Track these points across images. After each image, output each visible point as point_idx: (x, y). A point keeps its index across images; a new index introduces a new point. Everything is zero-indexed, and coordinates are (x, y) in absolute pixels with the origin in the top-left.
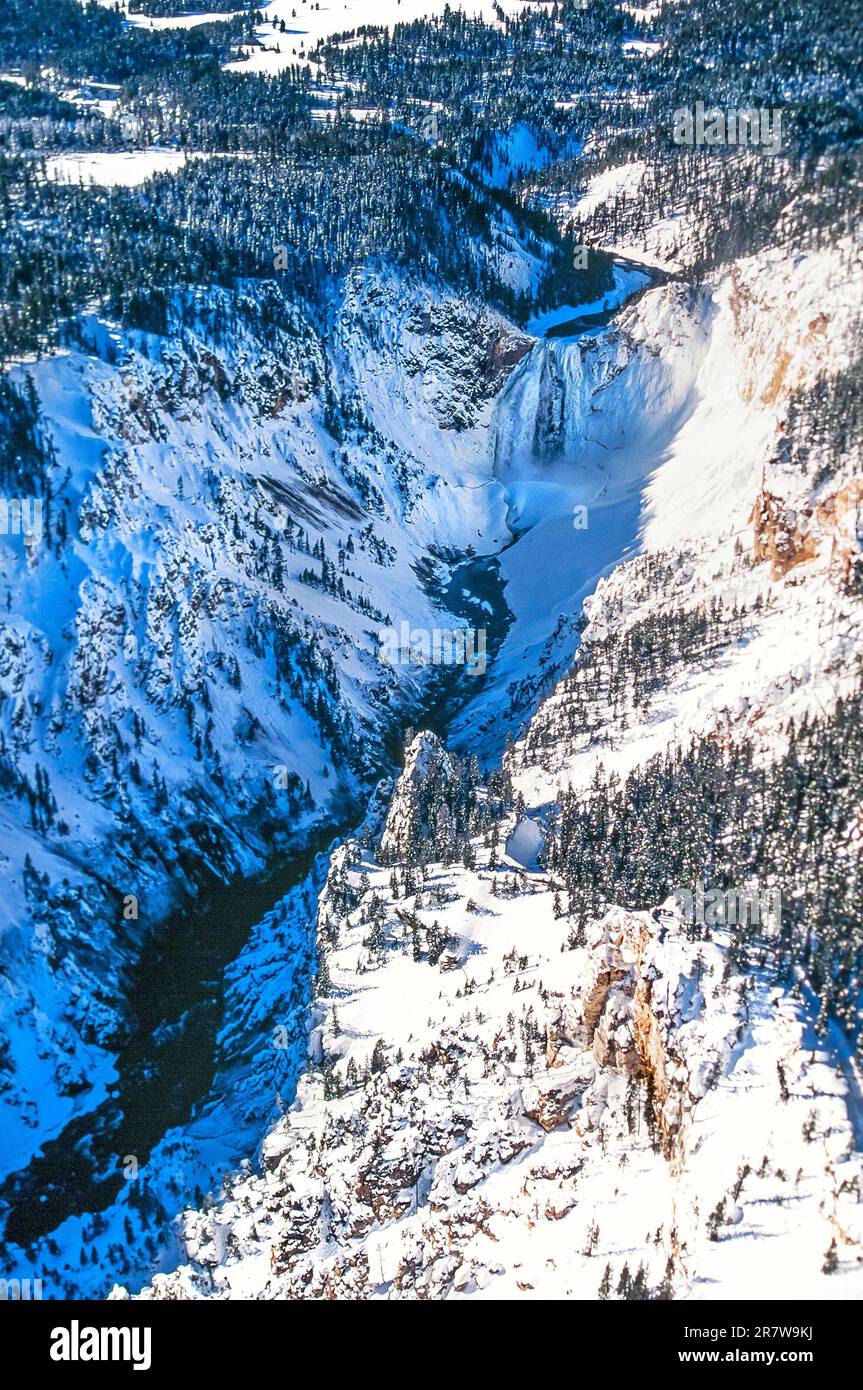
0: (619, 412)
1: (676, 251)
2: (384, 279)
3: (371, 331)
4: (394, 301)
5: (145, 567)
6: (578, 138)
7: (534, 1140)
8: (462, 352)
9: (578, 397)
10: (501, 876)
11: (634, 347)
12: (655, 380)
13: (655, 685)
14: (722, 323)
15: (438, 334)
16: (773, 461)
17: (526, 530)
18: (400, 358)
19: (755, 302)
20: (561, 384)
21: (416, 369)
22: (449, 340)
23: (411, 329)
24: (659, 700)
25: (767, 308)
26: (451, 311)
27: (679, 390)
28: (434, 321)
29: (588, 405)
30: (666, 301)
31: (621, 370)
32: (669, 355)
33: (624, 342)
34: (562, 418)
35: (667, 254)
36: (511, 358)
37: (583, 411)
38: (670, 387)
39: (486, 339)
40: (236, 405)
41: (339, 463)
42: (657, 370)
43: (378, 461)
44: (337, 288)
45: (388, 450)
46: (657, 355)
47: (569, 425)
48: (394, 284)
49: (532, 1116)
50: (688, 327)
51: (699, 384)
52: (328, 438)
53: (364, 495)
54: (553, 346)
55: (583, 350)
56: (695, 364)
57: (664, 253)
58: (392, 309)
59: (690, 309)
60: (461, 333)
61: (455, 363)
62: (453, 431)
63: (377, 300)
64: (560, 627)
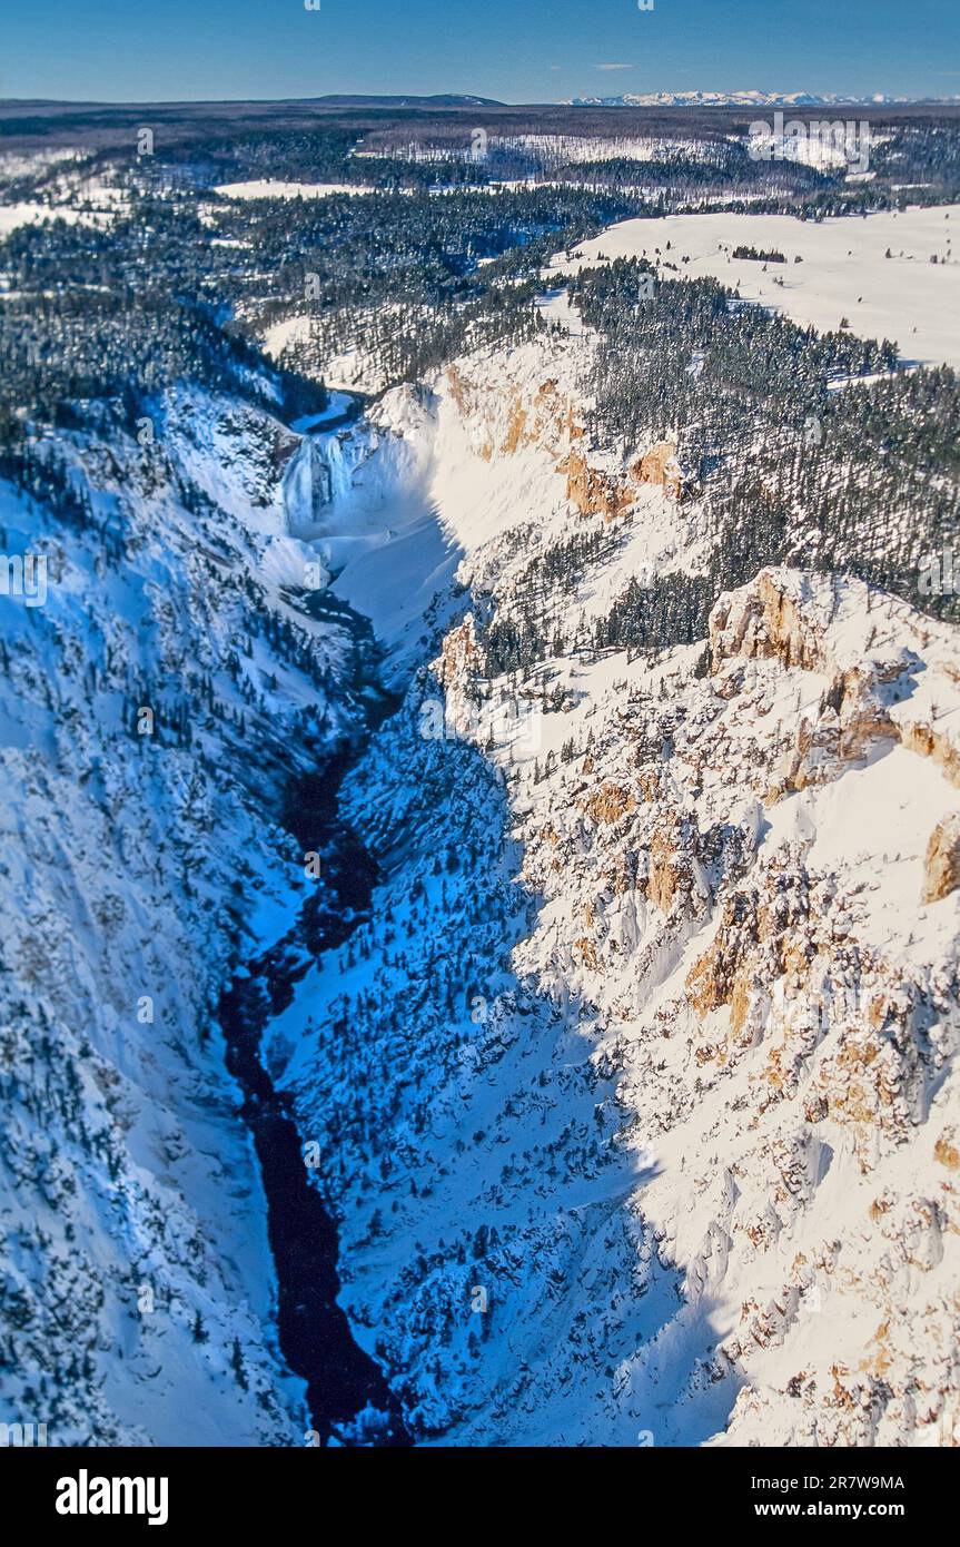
0: (378, 482)
1: (360, 376)
2: (193, 396)
3: (190, 436)
4: (203, 412)
5: (178, 574)
6: (228, 307)
7: (723, 706)
8: (258, 447)
9: (342, 474)
10: (583, 654)
11: (383, 432)
12: (403, 454)
13: (575, 580)
14: (447, 407)
15: (239, 434)
16: (590, 450)
17: (342, 569)
18: (215, 455)
19: (475, 388)
20: (327, 468)
21: (228, 462)
22: (248, 439)
23: (219, 432)
24: (582, 588)
25: (490, 389)
26: (246, 416)
27: (422, 458)
28: (235, 424)
29: (349, 481)
30: (403, 396)
31: (374, 451)
32: (409, 436)
33: (374, 430)
34: (330, 493)
35: (352, 379)
36: (287, 452)
37: (346, 486)
38: (415, 458)
39: (272, 438)
40: (127, 488)
41: (202, 530)
42: (403, 447)
43: (226, 527)
44: (157, 405)
45: (231, 520)
46: (401, 436)
47: (336, 498)
48: (201, 399)
49: (719, 695)
50: (421, 415)
51: (437, 453)
52: (188, 514)
53: (227, 552)
54: (317, 440)
55: (341, 441)
56: (429, 440)
57: (350, 380)
58: (202, 417)
59: (420, 401)
60: (256, 433)
61: (254, 456)
62: (260, 508)
63: (190, 411)
64: (436, 600)
